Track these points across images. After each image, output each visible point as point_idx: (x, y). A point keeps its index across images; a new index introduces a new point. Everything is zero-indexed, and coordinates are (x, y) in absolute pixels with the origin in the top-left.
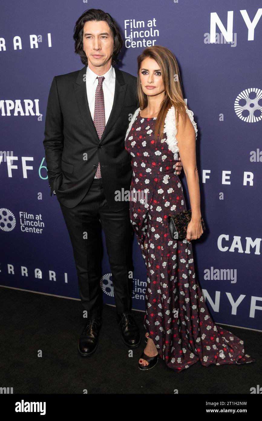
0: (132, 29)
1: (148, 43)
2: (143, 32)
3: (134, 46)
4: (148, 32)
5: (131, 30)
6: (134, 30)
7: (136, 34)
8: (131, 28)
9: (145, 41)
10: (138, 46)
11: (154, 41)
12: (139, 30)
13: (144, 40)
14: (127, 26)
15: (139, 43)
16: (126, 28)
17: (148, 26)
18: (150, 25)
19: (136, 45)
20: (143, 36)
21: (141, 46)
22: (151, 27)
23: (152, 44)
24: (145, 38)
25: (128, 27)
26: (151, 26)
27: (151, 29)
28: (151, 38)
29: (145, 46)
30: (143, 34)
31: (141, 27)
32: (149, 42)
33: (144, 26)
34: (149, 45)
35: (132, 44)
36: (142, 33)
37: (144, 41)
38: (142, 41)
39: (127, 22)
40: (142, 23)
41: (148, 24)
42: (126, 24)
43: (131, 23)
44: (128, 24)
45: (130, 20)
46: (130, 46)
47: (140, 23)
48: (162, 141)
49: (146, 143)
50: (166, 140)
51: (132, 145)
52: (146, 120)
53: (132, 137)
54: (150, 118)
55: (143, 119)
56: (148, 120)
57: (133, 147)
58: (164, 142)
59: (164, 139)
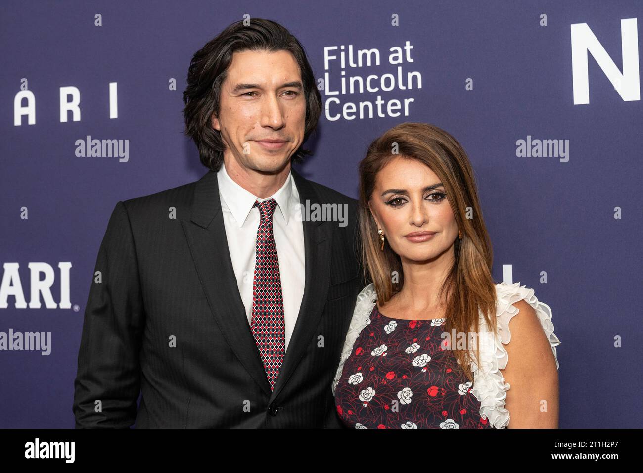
0: (343, 70)
1: (389, 108)
2: (376, 77)
3: (349, 114)
4: (391, 77)
5: (343, 73)
6: (351, 72)
7: (357, 83)
8: (343, 66)
9: (383, 102)
10: (362, 116)
11: (407, 102)
12: (364, 72)
13: (379, 98)
14: (330, 61)
15: (366, 108)
16: (327, 67)
17: (391, 62)
18: (396, 59)
19: (357, 113)
20: (377, 89)
21: (371, 116)
22: (399, 65)
23: (402, 110)
24: (381, 92)
25: (335, 65)
26: (400, 61)
27: (400, 69)
28: (398, 94)
29: (381, 115)
30: (375, 83)
31: (369, 64)
32: (394, 105)
33: (378, 63)
34: (394, 111)
35: (345, 111)
36: (372, 80)
37: (380, 102)
38: (373, 100)
39: (331, 53)
40: (373, 55)
41: (391, 57)
42: (327, 58)
43: (343, 54)
44: (334, 58)
45: (339, 48)
46: (338, 116)
47: (368, 53)
48: (462, 389)
49: (411, 395)
50: (472, 387)
51: (362, 399)
52: (403, 324)
53: (360, 374)
54: (418, 322)
55: (392, 322)
56: (412, 327)
57: (366, 405)
58: (468, 393)
59: (468, 383)
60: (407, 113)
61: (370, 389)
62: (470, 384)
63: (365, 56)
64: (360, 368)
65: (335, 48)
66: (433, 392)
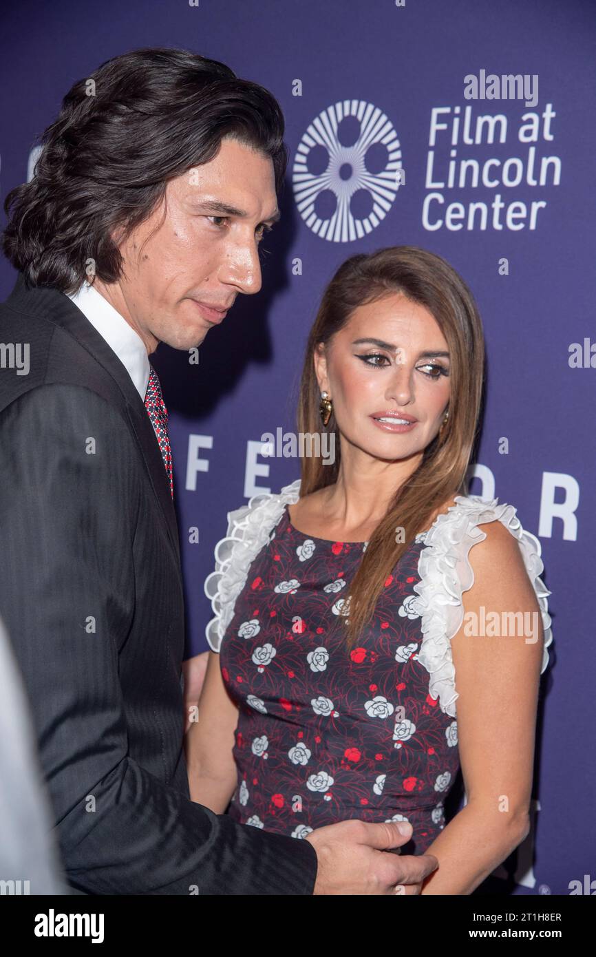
0: (454, 147)
1: (510, 215)
2: (497, 162)
3: (454, 222)
4: (518, 162)
5: (454, 153)
6: (466, 152)
7: (470, 169)
8: (455, 141)
9: (502, 205)
10: (470, 226)
11: (536, 206)
12: (481, 152)
13: (498, 197)
14: (438, 132)
15: (478, 213)
16: (432, 142)
17: (523, 138)
18: (528, 133)
19: (464, 221)
20: (496, 183)
21: (483, 226)
22: (532, 144)
23: (526, 221)
24: (501, 189)
25: (444, 136)
26: (534, 137)
27: (532, 150)
28: (525, 194)
29: (497, 226)
30: (495, 173)
31: (490, 140)
32: (517, 210)
33: (503, 139)
34: (516, 221)
35: (449, 216)
36: (492, 167)
37: (498, 205)
38: (489, 202)
39: (441, 118)
40: (498, 124)
41: (523, 129)
42: (435, 127)
43: (456, 121)
44: (444, 127)
45: (453, 110)
46: (439, 223)
47: (492, 121)
48: (402, 654)
49: (327, 658)
50: (417, 652)
51: (256, 661)
52: (323, 547)
53: (256, 622)
54: (344, 545)
55: (308, 542)
56: (337, 552)
57: (261, 670)
58: (410, 659)
59: (411, 645)
60: (533, 226)
61: (268, 646)
62: (414, 647)
63: (486, 125)
64: (256, 613)
65: (447, 110)
66: (359, 655)
